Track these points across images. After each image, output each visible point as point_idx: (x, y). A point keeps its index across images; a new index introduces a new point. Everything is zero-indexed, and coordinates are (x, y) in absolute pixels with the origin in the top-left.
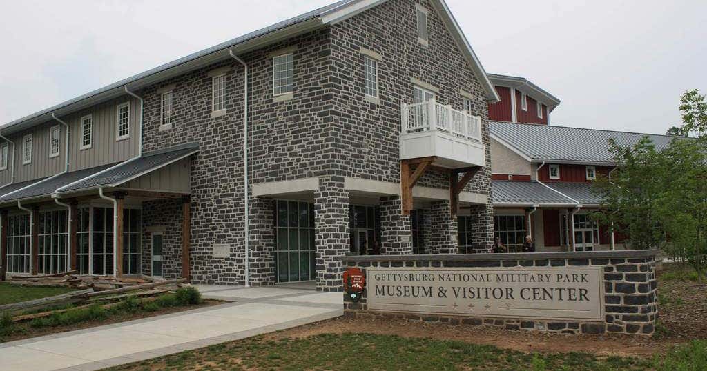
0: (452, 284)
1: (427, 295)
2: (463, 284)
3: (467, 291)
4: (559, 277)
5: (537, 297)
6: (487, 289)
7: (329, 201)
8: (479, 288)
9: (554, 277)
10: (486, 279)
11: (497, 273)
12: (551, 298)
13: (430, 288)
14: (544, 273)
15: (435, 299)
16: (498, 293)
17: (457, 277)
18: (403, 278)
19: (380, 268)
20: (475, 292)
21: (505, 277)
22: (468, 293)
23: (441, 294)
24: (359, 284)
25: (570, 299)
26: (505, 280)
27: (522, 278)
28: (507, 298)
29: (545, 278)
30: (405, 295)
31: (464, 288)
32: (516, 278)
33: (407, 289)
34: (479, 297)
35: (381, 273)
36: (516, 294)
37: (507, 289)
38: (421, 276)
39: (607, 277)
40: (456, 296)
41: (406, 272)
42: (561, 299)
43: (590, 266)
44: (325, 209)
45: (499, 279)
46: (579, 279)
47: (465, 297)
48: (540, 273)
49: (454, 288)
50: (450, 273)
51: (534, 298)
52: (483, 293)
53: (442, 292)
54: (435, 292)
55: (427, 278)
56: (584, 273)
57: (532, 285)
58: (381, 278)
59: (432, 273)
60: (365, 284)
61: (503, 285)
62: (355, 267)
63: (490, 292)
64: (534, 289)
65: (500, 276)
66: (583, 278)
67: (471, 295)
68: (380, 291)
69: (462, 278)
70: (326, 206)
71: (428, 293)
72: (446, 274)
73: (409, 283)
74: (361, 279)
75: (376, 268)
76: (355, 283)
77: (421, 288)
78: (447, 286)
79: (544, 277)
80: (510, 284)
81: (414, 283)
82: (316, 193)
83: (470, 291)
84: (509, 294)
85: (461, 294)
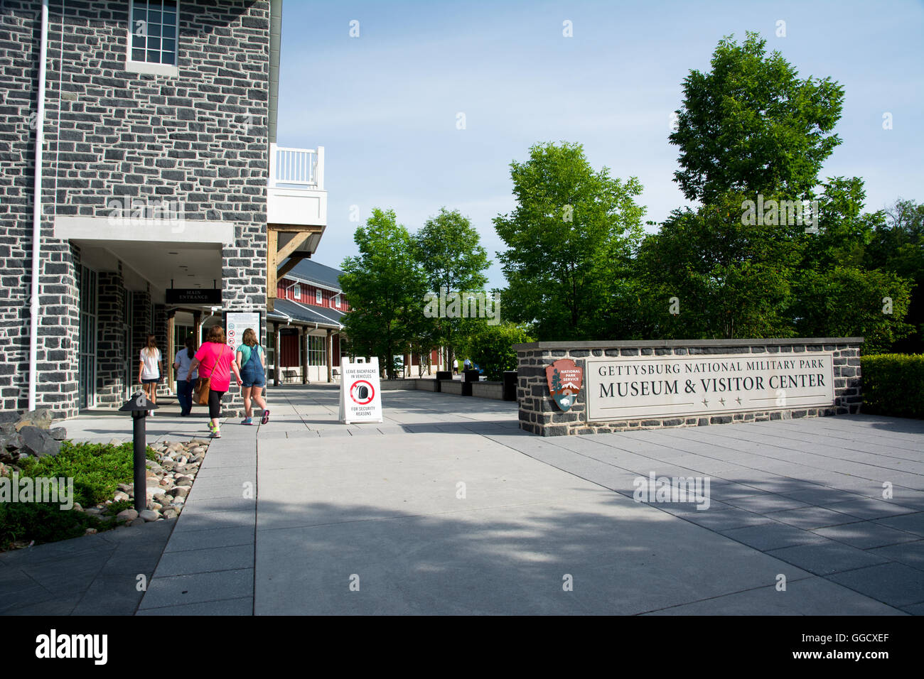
0: (702, 375)
1: (671, 391)
2: (713, 375)
3: (717, 382)
4: (802, 363)
5: (784, 385)
6: (737, 379)
7: (256, 265)
8: (729, 379)
9: (797, 364)
10: (736, 368)
11: (748, 360)
12: (796, 385)
13: (676, 382)
14: (788, 359)
15: (681, 396)
16: (748, 383)
17: (706, 368)
18: (640, 370)
19: (603, 357)
20: (726, 383)
21: (755, 364)
22: (718, 385)
23: (689, 389)
24: (573, 382)
25: (811, 385)
26: (755, 367)
27: (771, 365)
28: (758, 388)
29: (790, 365)
30: (643, 394)
31: (715, 380)
32: (765, 365)
33: (645, 385)
34: (730, 389)
35: (607, 365)
36: (765, 383)
37: (757, 378)
38: (664, 367)
39: (836, 362)
40: (706, 390)
41: (643, 363)
42: (803, 386)
43: (824, 352)
44: (245, 277)
45: (750, 366)
46: (817, 364)
47: (715, 390)
48: (786, 359)
49: (703, 380)
50: (699, 362)
51: (782, 387)
52: (733, 383)
53: (689, 387)
54: (681, 386)
55: (671, 369)
56: (820, 358)
57: (780, 372)
58: (608, 373)
59: (677, 362)
60: (583, 382)
61: (754, 374)
62: (565, 357)
63: (741, 383)
64: (781, 377)
65: (750, 364)
66: (820, 364)
67: (722, 388)
68: (606, 391)
69: (712, 368)
70: (250, 273)
71: (672, 388)
72: (694, 363)
73: (648, 378)
74: (577, 375)
75: (597, 358)
76: (567, 382)
77: (664, 384)
78: (695, 378)
79: (790, 363)
80: (759, 373)
81: (655, 377)
82: (227, 248)
83: (720, 382)
84: (760, 386)
85: (711, 387)
